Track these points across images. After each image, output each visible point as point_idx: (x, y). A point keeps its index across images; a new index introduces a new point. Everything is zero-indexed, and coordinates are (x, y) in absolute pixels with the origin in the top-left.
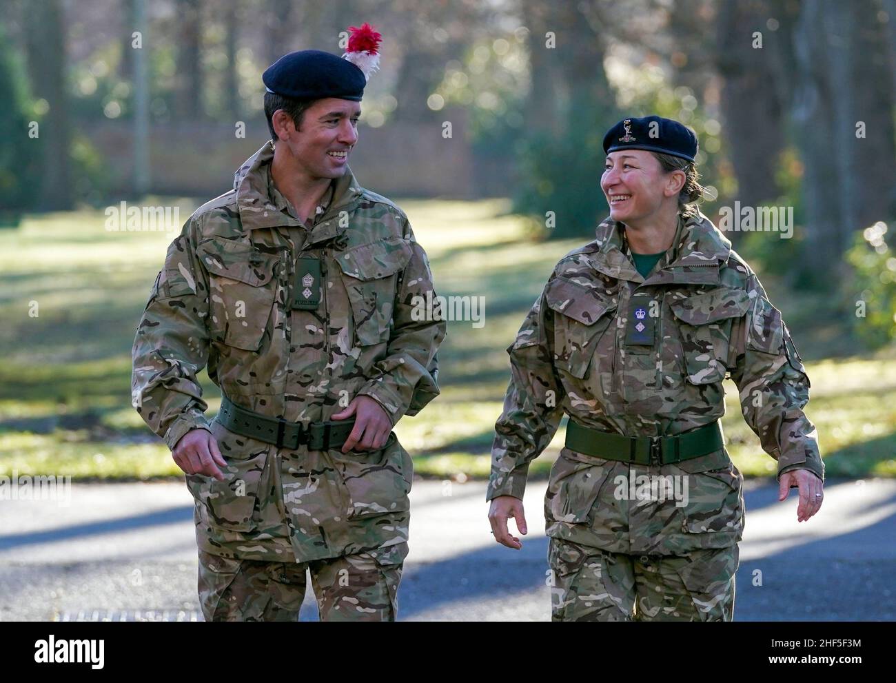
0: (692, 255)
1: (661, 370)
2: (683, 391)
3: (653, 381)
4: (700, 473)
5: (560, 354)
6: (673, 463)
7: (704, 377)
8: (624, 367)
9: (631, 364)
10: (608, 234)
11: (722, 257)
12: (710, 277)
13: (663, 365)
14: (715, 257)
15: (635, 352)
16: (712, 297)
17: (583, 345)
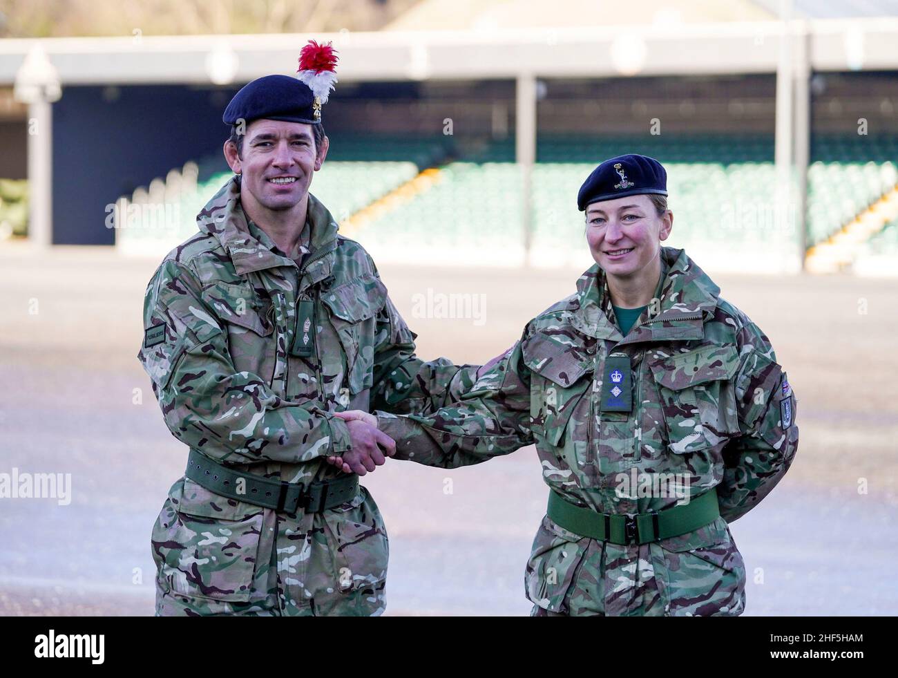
0: (673, 308)
1: (640, 439)
2: (665, 460)
3: (630, 451)
4: (686, 552)
5: (536, 417)
6: (654, 542)
7: (689, 445)
8: (600, 436)
9: (606, 433)
10: (587, 288)
11: (706, 308)
12: (695, 332)
13: (642, 433)
14: (698, 309)
15: (611, 419)
16: (697, 355)
17: (559, 410)
